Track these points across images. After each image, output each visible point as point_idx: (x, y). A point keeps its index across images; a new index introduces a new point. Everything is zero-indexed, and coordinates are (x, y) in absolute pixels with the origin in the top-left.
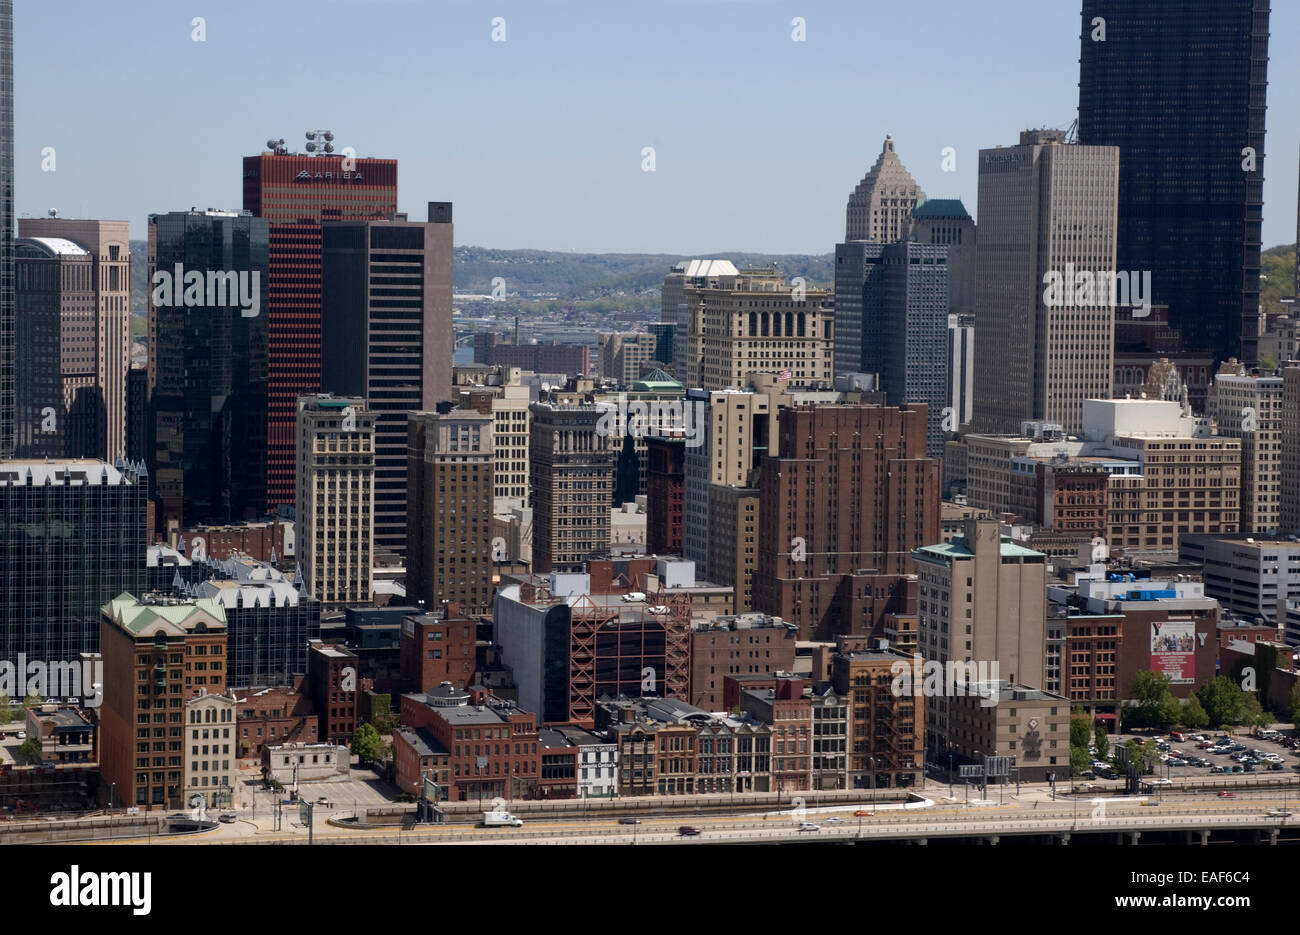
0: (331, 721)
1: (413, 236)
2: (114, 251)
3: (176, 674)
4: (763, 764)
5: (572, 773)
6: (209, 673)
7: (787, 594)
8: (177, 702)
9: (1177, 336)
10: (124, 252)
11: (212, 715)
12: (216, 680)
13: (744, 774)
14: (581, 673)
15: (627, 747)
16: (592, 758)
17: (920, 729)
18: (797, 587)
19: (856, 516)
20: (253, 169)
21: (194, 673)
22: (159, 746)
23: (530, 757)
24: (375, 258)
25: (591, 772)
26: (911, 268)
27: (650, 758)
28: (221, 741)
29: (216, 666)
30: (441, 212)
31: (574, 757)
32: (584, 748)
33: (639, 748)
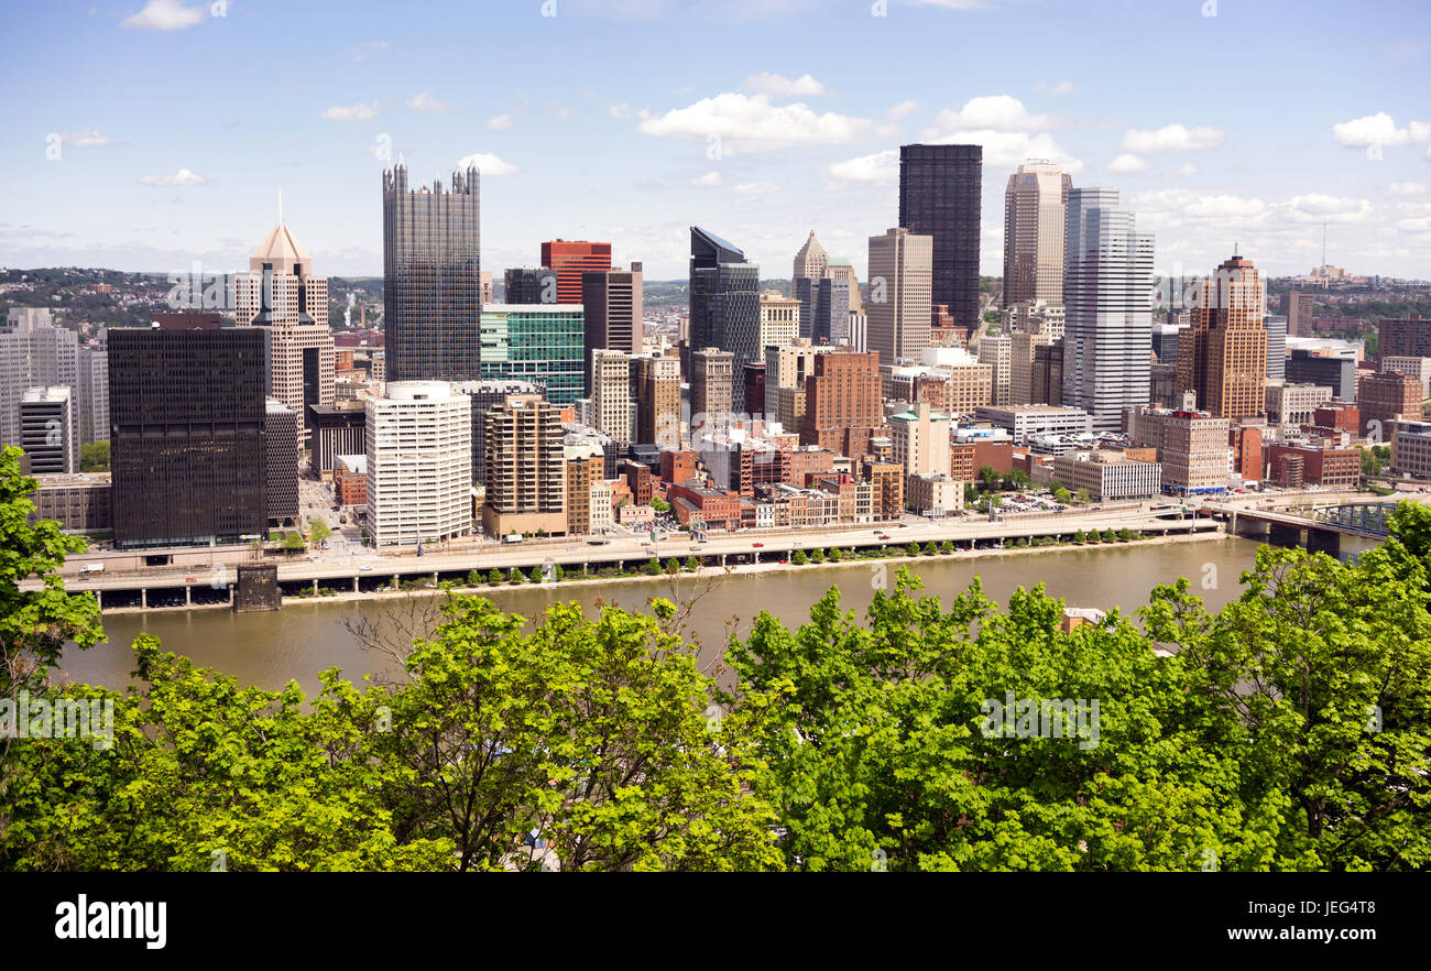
0: (640, 495)
1: (628, 278)
2: (486, 285)
3: (586, 476)
4: (835, 512)
5: (754, 517)
6: (597, 475)
7: (821, 436)
8: (587, 488)
9: (951, 319)
10: (490, 286)
11: (601, 494)
12: (600, 478)
13: (827, 516)
14: (746, 474)
15: (778, 505)
16: (763, 510)
17: (901, 495)
18: (825, 433)
19: (849, 401)
20: (547, 249)
21: (591, 475)
22: (579, 507)
23: (736, 511)
24: (610, 287)
25: (763, 517)
26: (833, 290)
27: (787, 510)
28: (605, 505)
29: (599, 472)
30: (637, 266)
31: (754, 510)
32: (759, 506)
33: (783, 506)
